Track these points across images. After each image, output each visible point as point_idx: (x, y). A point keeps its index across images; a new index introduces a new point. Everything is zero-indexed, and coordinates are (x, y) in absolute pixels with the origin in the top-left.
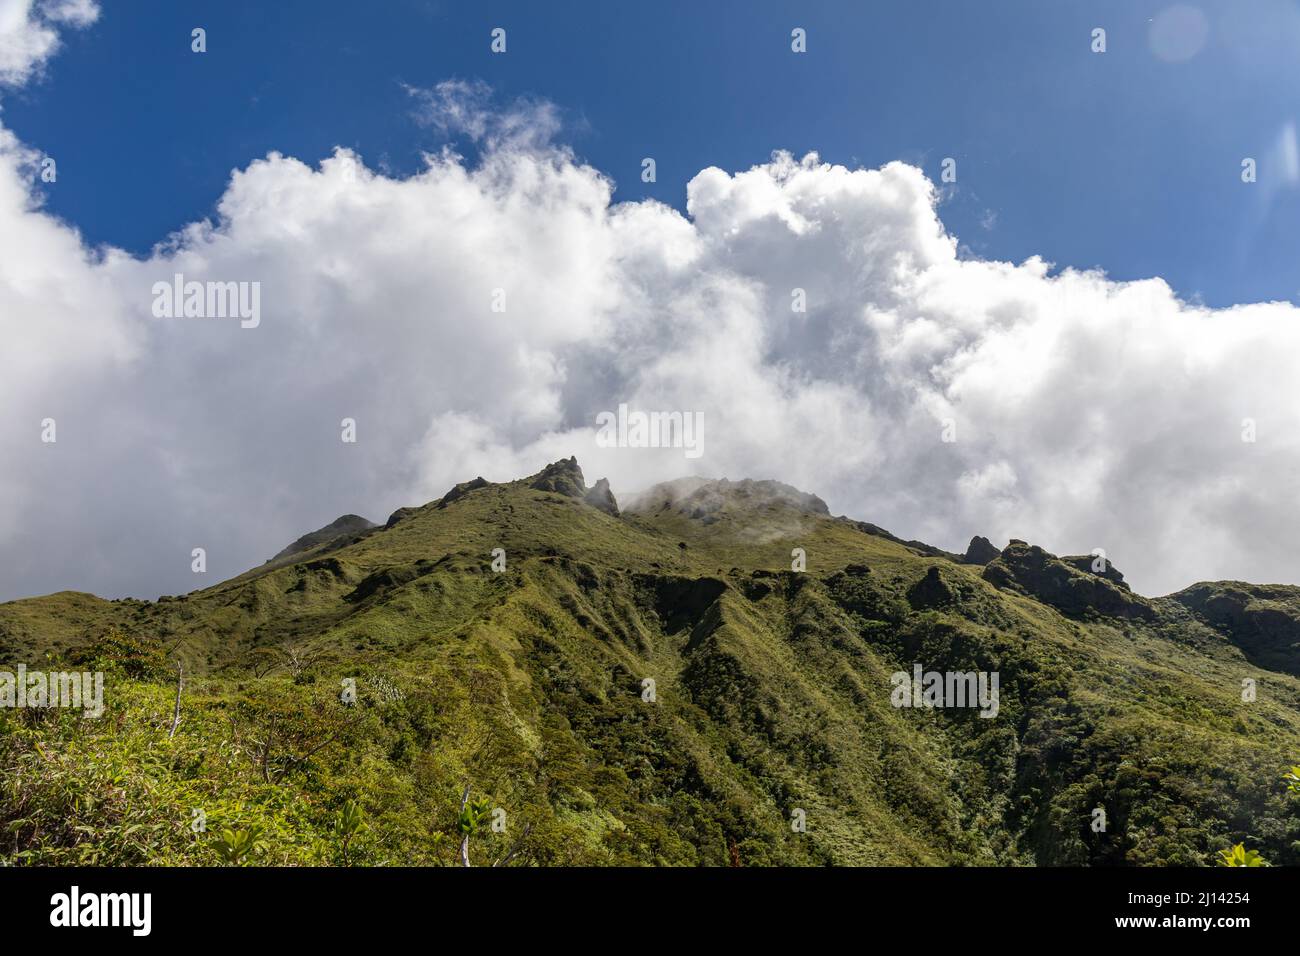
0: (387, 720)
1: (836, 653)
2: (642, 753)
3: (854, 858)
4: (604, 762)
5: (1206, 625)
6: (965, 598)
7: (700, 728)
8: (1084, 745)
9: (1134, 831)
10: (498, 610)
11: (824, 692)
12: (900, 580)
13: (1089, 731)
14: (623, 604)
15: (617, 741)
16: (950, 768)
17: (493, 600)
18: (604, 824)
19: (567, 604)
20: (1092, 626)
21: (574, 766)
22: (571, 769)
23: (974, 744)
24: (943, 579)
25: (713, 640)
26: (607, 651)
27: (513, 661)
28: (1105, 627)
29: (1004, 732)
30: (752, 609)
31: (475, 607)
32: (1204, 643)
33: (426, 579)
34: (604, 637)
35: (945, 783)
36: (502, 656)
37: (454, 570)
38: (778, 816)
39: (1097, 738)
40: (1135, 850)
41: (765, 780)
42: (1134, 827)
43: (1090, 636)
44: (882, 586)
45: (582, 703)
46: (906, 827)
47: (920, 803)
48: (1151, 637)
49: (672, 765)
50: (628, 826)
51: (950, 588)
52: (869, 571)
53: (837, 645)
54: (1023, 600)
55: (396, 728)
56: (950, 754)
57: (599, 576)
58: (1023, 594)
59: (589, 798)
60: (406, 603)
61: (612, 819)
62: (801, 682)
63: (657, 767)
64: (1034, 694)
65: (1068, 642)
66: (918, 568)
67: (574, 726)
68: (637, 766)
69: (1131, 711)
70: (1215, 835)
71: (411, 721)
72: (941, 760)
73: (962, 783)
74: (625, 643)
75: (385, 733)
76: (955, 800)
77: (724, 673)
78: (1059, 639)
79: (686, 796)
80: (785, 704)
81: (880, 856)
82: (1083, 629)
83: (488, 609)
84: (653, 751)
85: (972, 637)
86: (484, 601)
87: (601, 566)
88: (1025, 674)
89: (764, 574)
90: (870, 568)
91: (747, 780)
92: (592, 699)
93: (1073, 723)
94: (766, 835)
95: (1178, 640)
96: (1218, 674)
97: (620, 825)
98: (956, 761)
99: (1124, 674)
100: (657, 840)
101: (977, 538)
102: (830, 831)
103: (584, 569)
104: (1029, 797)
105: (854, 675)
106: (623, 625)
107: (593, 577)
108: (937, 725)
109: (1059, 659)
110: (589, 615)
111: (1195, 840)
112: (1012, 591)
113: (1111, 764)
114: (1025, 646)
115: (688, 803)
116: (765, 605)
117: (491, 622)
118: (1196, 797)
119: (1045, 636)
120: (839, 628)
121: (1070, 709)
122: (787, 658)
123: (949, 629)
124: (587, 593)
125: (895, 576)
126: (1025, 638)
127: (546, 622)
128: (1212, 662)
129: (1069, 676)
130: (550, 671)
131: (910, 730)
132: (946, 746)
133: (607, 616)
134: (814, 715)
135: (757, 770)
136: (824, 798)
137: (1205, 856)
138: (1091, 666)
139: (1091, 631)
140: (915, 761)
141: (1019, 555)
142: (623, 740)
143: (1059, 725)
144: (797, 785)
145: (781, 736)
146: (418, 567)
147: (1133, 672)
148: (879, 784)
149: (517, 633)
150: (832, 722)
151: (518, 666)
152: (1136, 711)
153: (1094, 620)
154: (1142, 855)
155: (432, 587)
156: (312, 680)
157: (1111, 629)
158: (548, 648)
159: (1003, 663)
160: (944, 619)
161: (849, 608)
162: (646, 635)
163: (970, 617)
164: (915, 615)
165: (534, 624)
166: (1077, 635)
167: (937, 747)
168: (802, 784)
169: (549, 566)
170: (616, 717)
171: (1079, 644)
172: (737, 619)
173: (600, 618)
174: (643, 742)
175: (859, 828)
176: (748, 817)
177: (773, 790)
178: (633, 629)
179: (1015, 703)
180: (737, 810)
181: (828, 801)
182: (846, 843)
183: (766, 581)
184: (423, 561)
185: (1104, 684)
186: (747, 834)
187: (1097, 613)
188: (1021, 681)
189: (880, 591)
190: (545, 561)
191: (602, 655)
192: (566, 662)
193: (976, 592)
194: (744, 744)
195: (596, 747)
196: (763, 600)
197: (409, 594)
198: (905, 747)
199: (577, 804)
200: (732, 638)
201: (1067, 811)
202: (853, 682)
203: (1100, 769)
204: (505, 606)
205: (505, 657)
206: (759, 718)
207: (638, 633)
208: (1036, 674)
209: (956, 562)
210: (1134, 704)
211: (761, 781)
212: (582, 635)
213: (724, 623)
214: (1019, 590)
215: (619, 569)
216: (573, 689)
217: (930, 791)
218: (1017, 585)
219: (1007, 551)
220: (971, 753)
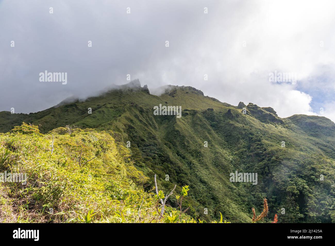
0: (94, 146)
1: (204, 130)
2: (155, 154)
3: (207, 179)
4: (146, 156)
5: (296, 125)
6: (237, 117)
7: (170, 148)
8: (264, 153)
9: (274, 173)
10: (119, 118)
11: (201, 139)
12: (221, 112)
13: (265, 150)
14: (151, 117)
15: (149, 150)
16: (231, 158)
17: (117, 115)
18: (147, 171)
19: (136, 116)
20: (268, 124)
21: (140, 157)
22: (139, 158)
23: (236, 152)
24: (232, 112)
25: (174, 126)
26: (147, 129)
27: (123, 131)
28: (271, 125)
29: (244, 149)
30: (184, 119)
31: (113, 117)
32: (295, 129)
33: (100, 110)
34: (146, 125)
35: (230, 161)
36: (120, 129)
37: (107, 108)
38: (189, 169)
39: (267, 151)
40: (274, 178)
41: (186, 160)
42: (274, 172)
43: (267, 127)
44: (216, 114)
45: (141, 141)
46: (220, 172)
47: (223, 166)
48: (282, 127)
49: (163, 156)
50: (153, 171)
51: (233, 115)
52: (213, 110)
53: (205, 128)
54: (252, 118)
55: (97, 147)
56: (231, 155)
57: (144, 110)
58: (251, 117)
59: (144, 164)
60: (95, 116)
61: (149, 169)
62: (195, 137)
63: (159, 157)
64: (252, 141)
65: (262, 128)
66: (226, 109)
67: (139, 147)
68: (154, 156)
69: (276, 145)
70: (293, 175)
71: (101, 146)
72: (229, 156)
73: (234, 161)
74: (151, 127)
75: (94, 149)
76: (232, 165)
77: (176, 134)
78: (259, 128)
79: (166, 164)
80: (191, 142)
81: (213, 178)
82: (265, 125)
83: (117, 118)
84: (158, 153)
85: (238, 127)
86: (115, 116)
87: (146, 108)
88: (251, 136)
89: (187, 110)
90: (214, 109)
91: (181, 160)
92: (143, 140)
93: (261, 148)
94: (185, 173)
95: (288, 128)
96: (297, 137)
97: (151, 171)
98: (232, 156)
99: (274, 137)
100: (160, 174)
101: (240, 102)
102: (201, 172)
103: (141, 108)
104: (249, 165)
105: (208, 135)
106: (151, 122)
107: (143, 110)
108: (228, 148)
109: (259, 133)
110: (142, 120)
111: (288, 176)
112: (248, 116)
113: (270, 158)
114: (251, 129)
115: (167, 165)
116: (187, 118)
117: (117, 121)
118: (290, 166)
119: (256, 127)
120: (205, 124)
121: (261, 145)
122: (192, 131)
123: (232, 125)
124: (141, 114)
125: (220, 111)
126: (251, 127)
127: (131, 121)
128: (296, 134)
129: (261, 137)
130: (132, 133)
131: (222, 149)
132: (230, 153)
133: (147, 120)
134: (198, 145)
135: (184, 158)
136: (200, 164)
137: (290, 179)
138: (267, 134)
139: (267, 126)
140: (222, 156)
141: (251, 107)
142: (151, 150)
143: (258, 148)
144: (194, 161)
145: (190, 150)
146: (98, 106)
147: (277, 136)
148: (213, 161)
149: (124, 124)
150: (202, 146)
151: (124, 132)
152: (277, 145)
153: (268, 123)
154: (276, 179)
155: (102, 112)
156: (74, 136)
157: (272, 125)
158: (132, 128)
159: (245, 133)
160: (231, 122)
161: (208, 119)
162: (157, 125)
163: (238, 121)
164: (224, 121)
165: (128, 122)
166: (264, 127)
167: (228, 153)
168: (195, 161)
169: (132, 107)
170: (149, 145)
171: (264, 129)
172: (180, 121)
173: (145, 120)
174: (156, 151)
175: (208, 172)
176: (181, 169)
177: (187, 162)
178: (153, 123)
179: (248, 143)
180: (179, 167)
181: (201, 165)
182: (205, 175)
183: (187, 112)
184: (99, 105)
185: (270, 139)
186: (181, 173)
187: (269, 121)
188: (249, 138)
189: (216, 115)
190: (131, 106)
191: (146, 130)
192: (136, 131)
193: (240, 116)
194: (181, 152)
195: (144, 152)
196: (187, 117)
197: (96, 113)
198: (220, 153)
199: (141, 166)
200: (178, 126)
201: (258, 168)
202: (208, 137)
203: (267, 159)
204: (121, 117)
205: (121, 130)
206: (185, 145)
207: (155, 124)
208: (253, 136)
209: (235, 108)
210: (277, 144)
211: (184, 160)
212: (140, 125)
213: (176, 122)
214: (251, 115)
215: (150, 108)
216: (138, 138)
217: (226, 163)
218: (250, 114)
219: (248, 106)
220: (236, 155)
